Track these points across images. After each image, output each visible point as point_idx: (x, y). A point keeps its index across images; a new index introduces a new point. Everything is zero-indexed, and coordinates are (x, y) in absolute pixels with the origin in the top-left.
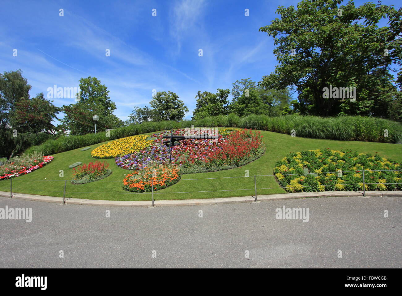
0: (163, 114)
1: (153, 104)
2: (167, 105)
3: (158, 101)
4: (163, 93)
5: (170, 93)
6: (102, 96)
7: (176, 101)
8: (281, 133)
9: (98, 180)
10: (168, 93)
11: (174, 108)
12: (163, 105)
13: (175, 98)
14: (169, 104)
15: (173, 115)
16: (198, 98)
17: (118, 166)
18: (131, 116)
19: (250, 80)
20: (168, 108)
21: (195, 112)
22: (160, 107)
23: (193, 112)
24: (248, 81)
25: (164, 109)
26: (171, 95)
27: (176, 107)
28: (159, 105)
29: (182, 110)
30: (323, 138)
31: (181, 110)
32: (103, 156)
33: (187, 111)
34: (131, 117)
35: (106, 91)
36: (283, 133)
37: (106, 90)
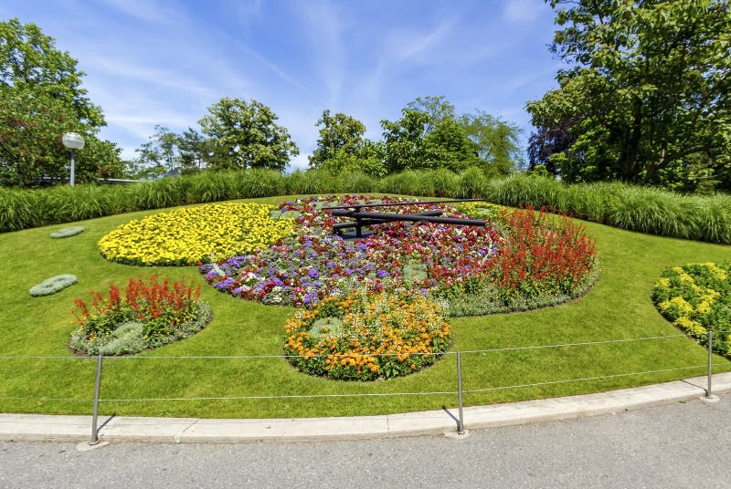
0: (236, 154)
1: (208, 126)
2: (246, 133)
3: (223, 119)
4: (236, 101)
5: (255, 104)
6: (59, 83)
7: (270, 127)
8: (591, 221)
9: (180, 339)
10: (249, 103)
11: (265, 143)
12: (236, 132)
13: (268, 118)
14: (253, 131)
15: (262, 159)
16: (323, 126)
17: (222, 290)
18: (144, 149)
19: (444, 100)
20: (248, 140)
21: (314, 158)
22: (229, 135)
23: (309, 157)
24: (441, 102)
25: (239, 142)
26: (258, 109)
27: (269, 140)
28: (225, 130)
29: (282, 151)
30: (684, 238)
31: (280, 148)
32: (153, 259)
33: (296, 153)
34: (144, 151)
35: (72, 72)
36: (595, 221)
37: (75, 67)
